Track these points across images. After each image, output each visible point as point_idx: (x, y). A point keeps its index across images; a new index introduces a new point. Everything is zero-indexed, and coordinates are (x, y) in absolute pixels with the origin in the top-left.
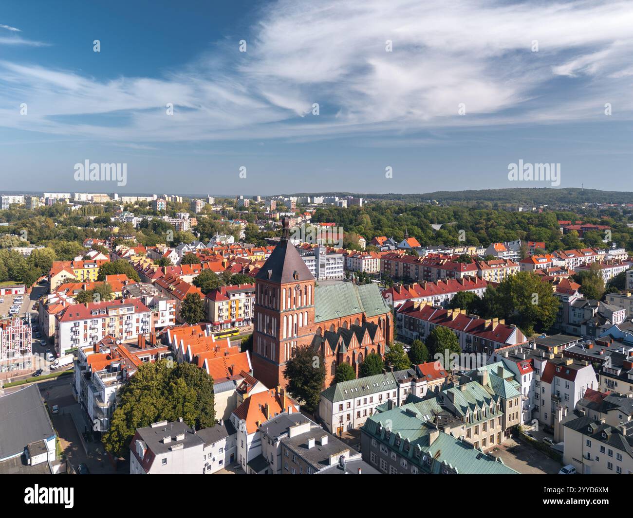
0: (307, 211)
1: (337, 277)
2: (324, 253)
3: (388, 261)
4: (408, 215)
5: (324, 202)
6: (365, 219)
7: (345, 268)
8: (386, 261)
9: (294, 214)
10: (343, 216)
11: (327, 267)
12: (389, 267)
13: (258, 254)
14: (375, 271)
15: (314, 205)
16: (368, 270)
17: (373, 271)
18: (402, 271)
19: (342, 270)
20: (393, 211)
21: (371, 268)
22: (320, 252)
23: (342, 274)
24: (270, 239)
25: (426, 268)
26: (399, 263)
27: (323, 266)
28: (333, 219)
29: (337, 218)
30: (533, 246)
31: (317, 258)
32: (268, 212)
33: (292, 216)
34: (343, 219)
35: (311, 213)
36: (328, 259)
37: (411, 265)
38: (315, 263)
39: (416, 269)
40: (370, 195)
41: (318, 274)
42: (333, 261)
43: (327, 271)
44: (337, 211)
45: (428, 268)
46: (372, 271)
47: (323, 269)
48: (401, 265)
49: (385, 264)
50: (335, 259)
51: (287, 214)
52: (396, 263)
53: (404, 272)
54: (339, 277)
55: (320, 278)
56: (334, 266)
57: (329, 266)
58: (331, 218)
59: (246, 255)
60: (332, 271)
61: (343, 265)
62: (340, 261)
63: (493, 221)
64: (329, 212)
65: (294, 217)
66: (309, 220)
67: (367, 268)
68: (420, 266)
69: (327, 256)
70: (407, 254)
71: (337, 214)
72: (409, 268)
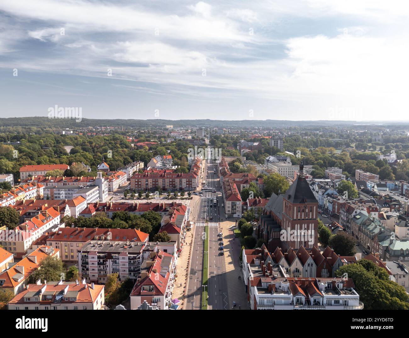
18: (151, 184)
31: (99, 187)
38: (98, 191)
53: (153, 185)
61: (107, 189)
72: (158, 182)
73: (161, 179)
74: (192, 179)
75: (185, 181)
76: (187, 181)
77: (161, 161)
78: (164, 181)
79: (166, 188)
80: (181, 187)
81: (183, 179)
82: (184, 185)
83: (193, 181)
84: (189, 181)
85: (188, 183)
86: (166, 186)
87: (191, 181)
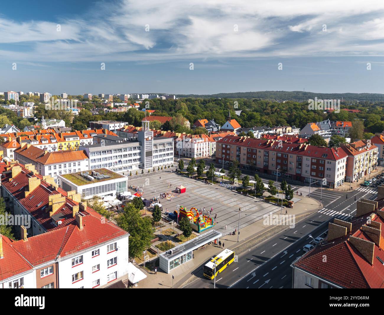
0: (137, 102)
1: (167, 166)
2: (150, 138)
3: (226, 146)
4: (213, 104)
5: (149, 98)
6: (183, 106)
7: (176, 154)
8: (224, 146)
9: (126, 104)
10: (164, 105)
11: (154, 154)
12: (228, 152)
13: (71, 139)
14: (207, 155)
15: (142, 99)
16: (200, 154)
17: (206, 155)
18: (245, 157)
19: (173, 156)
20: (200, 102)
21: (203, 153)
22: (146, 137)
23: (173, 162)
24: (94, 122)
25: (280, 155)
26: (242, 148)
27: (149, 154)
28: (156, 107)
29: (160, 106)
30: (341, 125)
31: (142, 144)
32: (106, 102)
33: (124, 105)
34: (165, 107)
35: (139, 103)
36: (155, 145)
37: (258, 150)
38: (138, 151)
39: (265, 156)
40: (179, 95)
41: (143, 165)
42: (161, 147)
43: (154, 160)
44: (160, 102)
45: (282, 155)
46: (204, 155)
47: (149, 158)
48: (244, 150)
49: (223, 148)
50: (163, 144)
51: (120, 104)
52: (237, 148)
53: (248, 158)
54: (169, 167)
55: (146, 169)
56: (163, 153)
57: (156, 154)
58: (155, 107)
59: (55, 141)
60: (161, 159)
61: (173, 151)
62: (170, 147)
63: (276, 107)
64: (153, 102)
65: (126, 106)
66: (138, 108)
67: (199, 153)
68: (271, 152)
69: (153, 142)
70: (249, 137)
71: (159, 103)
72: (256, 154)
73: (262, 151)
74: (327, 161)
75: (309, 163)
76: (312, 164)
77: (330, 128)
78: (267, 155)
79: (269, 169)
80: (299, 172)
81: (304, 158)
82: (306, 170)
83: (327, 166)
84: (318, 164)
85: (315, 166)
86: (270, 165)
87: (324, 166)
